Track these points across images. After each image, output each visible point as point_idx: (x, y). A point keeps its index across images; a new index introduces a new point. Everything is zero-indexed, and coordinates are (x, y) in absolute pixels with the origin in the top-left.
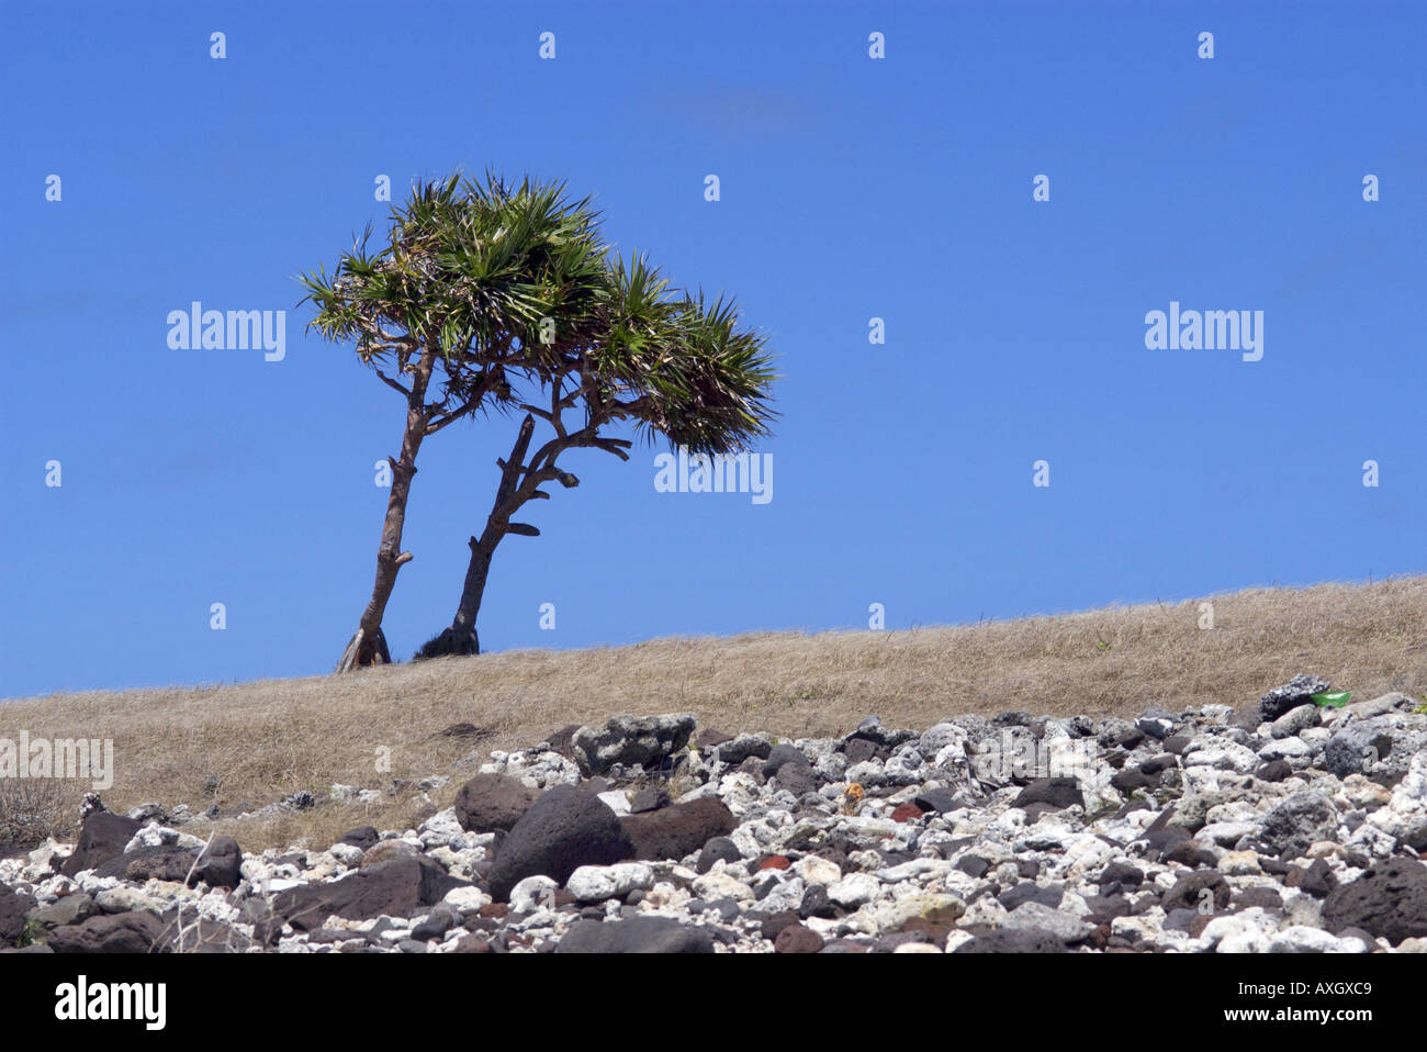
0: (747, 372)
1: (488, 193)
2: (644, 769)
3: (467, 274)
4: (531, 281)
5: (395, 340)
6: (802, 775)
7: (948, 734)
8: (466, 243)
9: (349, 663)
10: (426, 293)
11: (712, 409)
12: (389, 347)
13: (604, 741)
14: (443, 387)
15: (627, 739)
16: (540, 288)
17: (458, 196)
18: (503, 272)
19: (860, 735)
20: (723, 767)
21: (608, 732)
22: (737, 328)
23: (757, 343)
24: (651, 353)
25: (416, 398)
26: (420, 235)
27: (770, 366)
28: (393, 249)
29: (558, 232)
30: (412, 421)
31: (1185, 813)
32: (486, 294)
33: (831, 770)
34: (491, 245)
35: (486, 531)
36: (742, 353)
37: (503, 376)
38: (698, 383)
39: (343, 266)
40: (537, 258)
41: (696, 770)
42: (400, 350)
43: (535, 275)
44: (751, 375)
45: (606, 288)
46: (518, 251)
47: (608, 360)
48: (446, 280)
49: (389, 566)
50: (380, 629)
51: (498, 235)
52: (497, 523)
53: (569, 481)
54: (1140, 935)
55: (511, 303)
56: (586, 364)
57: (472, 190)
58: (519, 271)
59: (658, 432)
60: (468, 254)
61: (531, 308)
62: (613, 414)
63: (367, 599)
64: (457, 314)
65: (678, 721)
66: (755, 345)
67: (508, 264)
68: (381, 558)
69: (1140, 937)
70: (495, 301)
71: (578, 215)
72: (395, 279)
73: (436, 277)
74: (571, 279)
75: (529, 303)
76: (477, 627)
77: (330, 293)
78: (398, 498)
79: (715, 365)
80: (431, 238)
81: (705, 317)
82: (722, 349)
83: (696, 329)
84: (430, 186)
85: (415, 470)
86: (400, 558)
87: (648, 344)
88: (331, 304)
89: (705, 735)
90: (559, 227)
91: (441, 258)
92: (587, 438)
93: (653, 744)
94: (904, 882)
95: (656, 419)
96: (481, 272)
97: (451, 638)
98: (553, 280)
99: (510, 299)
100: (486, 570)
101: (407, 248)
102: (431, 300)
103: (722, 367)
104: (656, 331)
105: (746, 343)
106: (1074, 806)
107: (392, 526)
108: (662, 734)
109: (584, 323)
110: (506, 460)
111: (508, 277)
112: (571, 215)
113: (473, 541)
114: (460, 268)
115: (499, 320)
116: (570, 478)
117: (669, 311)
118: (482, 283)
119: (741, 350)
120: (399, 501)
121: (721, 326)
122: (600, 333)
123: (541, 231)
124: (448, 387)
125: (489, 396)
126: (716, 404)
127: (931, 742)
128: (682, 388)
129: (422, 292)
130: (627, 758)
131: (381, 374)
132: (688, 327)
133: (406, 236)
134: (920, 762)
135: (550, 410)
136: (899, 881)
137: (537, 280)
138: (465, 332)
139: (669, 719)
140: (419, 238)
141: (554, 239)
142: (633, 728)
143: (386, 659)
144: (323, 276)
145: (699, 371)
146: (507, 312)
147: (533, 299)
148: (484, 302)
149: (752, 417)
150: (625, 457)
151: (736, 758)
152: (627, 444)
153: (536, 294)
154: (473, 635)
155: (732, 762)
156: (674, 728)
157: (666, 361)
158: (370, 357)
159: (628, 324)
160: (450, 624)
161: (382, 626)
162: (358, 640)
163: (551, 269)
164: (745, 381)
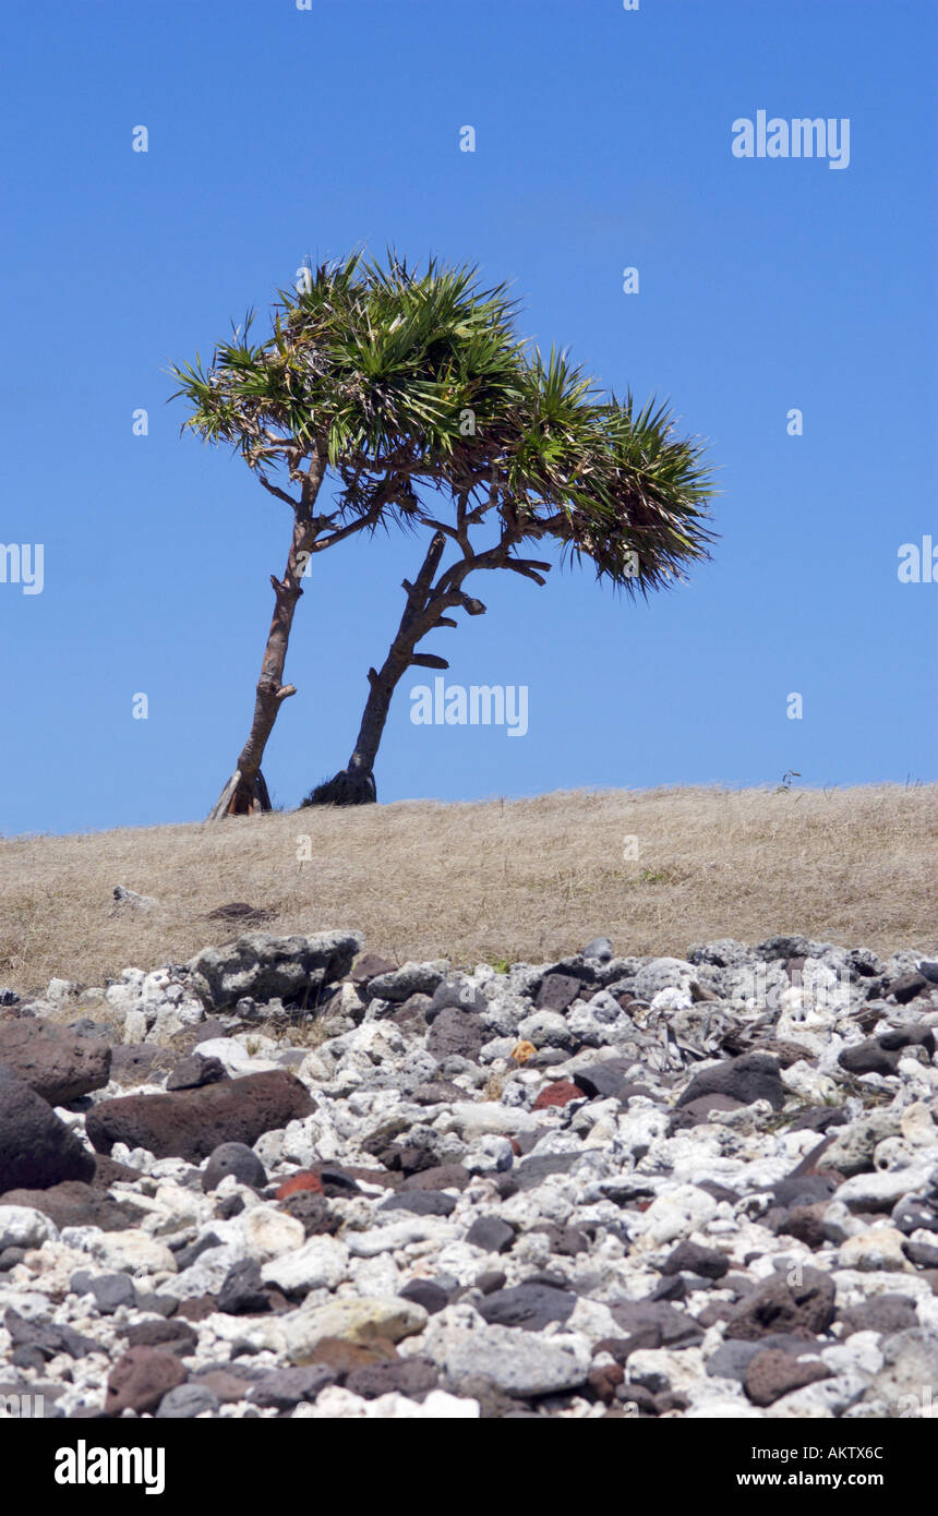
0: (680, 487)
1: (389, 277)
2: (284, 1005)
3: (359, 369)
4: (432, 379)
5: (282, 443)
6: (464, 1026)
7: (671, 972)
8: (359, 334)
9: (222, 809)
10: (313, 390)
11: (639, 528)
12: (277, 451)
13: (232, 967)
14: (338, 498)
15: (262, 966)
16: (443, 386)
17: (354, 280)
18: (400, 367)
19: (561, 969)
20: (381, 1006)
21: (236, 955)
22: (672, 436)
23: (695, 454)
24: (567, 463)
25: (303, 510)
26: (309, 323)
27: (708, 481)
28: (278, 341)
29: (466, 322)
30: (298, 536)
31: (845, 1147)
32: (379, 391)
33: (504, 1020)
34: (387, 336)
35: (388, 663)
36: (676, 465)
37: (409, 486)
38: (624, 498)
39: (218, 357)
40: (438, 352)
41: (348, 1010)
42: (289, 453)
43: (436, 371)
44: (685, 491)
45: (519, 386)
46: (418, 342)
47: (519, 470)
48: (336, 375)
49: (269, 701)
50: (260, 771)
51: (395, 325)
52: (401, 653)
53: (475, 608)
54: (668, 1383)
55: (408, 402)
56: (495, 474)
57: (371, 273)
58: (418, 366)
59: (583, 555)
60: (360, 346)
61: (431, 409)
62: (526, 532)
63: (245, 737)
64: (346, 414)
65: (334, 942)
66: (690, 457)
67: (407, 357)
68: (260, 692)
69: (667, 1386)
70: (390, 399)
71: (490, 304)
72: (277, 373)
73: (324, 371)
74: (478, 376)
75: (430, 403)
76: (374, 771)
77: (206, 388)
78: (281, 622)
79: (643, 478)
80: (320, 326)
81: (633, 423)
82: (653, 460)
83: (621, 436)
84: (324, 268)
85: (301, 592)
86: (282, 691)
87: (564, 452)
88: (208, 400)
89: (364, 962)
90: (468, 317)
91: (332, 350)
92: (497, 558)
93: (296, 973)
94: (385, 1255)
95: (580, 538)
96: (375, 367)
97: (344, 783)
98: (457, 376)
99: (407, 398)
100: (386, 706)
101: (293, 337)
102: (317, 398)
103: (651, 481)
104: (575, 438)
105: (680, 454)
106: (759, 1101)
107: (274, 656)
108: (310, 959)
109: (494, 427)
110: (413, 581)
111: (408, 373)
112: (483, 304)
113: (372, 674)
114: (351, 362)
115: (395, 421)
116: (475, 604)
117: (591, 415)
118: (376, 379)
119: (673, 461)
120: (282, 626)
121: (652, 433)
122: (512, 438)
123: (445, 320)
124: (344, 498)
125: (391, 509)
126: (643, 523)
127: (649, 983)
128: (604, 503)
129: (307, 388)
130: (261, 990)
131: (264, 482)
132: (613, 433)
133: (292, 323)
134: (618, 1013)
135: (455, 526)
136: (377, 1254)
137: (440, 377)
138: (356, 435)
139: (323, 938)
140: (306, 327)
141: (461, 330)
142: (270, 952)
143: (266, 806)
144: (200, 369)
145: (624, 485)
146: (403, 412)
147: (433, 398)
148: (377, 401)
149: (686, 538)
150: (541, 582)
151: (399, 994)
152: (546, 567)
153: (438, 393)
154: (369, 780)
155: (393, 1000)
156: (327, 952)
157: (585, 472)
158: (257, 462)
159: (542, 429)
160: (344, 767)
161: (261, 768)
162: (234, 783)
163: (456, 364)
164: (676, 497)
